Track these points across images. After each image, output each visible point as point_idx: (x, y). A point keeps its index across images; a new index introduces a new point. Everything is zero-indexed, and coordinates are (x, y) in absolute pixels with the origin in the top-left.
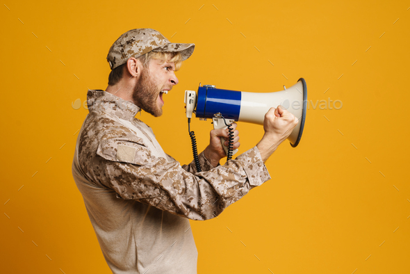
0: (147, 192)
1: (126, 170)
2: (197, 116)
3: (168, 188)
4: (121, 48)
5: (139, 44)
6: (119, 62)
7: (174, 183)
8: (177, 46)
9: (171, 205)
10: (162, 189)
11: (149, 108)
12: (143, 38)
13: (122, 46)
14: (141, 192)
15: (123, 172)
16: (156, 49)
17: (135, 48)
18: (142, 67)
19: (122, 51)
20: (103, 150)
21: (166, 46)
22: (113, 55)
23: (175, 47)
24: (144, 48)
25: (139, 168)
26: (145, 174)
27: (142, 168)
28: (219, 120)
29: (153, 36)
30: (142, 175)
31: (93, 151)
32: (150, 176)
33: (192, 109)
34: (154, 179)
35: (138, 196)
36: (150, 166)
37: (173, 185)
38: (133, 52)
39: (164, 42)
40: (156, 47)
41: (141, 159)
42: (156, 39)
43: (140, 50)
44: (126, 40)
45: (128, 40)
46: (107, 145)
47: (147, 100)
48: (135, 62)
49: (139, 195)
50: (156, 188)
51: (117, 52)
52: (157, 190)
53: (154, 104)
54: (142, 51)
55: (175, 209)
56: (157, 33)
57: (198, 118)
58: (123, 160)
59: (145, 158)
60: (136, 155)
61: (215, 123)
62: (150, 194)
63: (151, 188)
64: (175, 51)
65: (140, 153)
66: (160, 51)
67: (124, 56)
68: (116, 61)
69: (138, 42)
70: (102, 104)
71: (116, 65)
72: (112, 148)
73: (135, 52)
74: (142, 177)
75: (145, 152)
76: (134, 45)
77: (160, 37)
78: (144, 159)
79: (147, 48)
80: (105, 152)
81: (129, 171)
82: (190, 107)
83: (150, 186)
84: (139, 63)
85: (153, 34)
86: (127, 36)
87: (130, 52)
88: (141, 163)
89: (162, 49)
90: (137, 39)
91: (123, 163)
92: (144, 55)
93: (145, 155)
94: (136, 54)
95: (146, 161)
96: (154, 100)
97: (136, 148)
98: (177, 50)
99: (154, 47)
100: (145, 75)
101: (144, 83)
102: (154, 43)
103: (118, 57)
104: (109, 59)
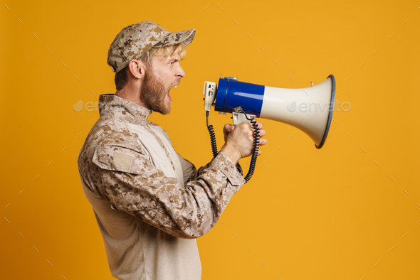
0: (143, 204)
1: (122, 179)
2: (216, 110)
3: (165, 201)
4: (120, 51)
5: (137, 44)
6: (121, 66)
7: (171, 197)
8: (178, 36)
9: (167, 219)
10: (158, 201)
11: (157, 107)
12: (140, 36)
13: (120, 48)
14: (136, 204)
15: (119, 182)
16: (155, 45)
17: (134, 49)
18: (145, 67)
19: (122, 54)
20: (99, 158)
21: (166, 39)
22: (114, 59)
23: (175, 38)
24: (143, 46)
25: (136, 178)
26: (141, 184)
27: (138, 177)
28: (239, 114)
29: (150, 31)
30: (139, 185)
31: (90, 156)
32: (145, 187)
33: (211, 102)
34: (151, 191)
35: (132, 208)
36: (146, 176)
37: (170, 199)
38: (133, 53)
39: (163, 34)
40: (156, 43)
41: (138, 168)
42: (154, 34)
43: (140, 49)
44: (122, 41)
45: (125, 41)
46: (103, 153)
47: (154, 100)
48: (137, 63)
49: (134, 206)
50: (152, 200)
51: (116, 56)
52: (153, 202)
53: (161, 103)
54: (142, 51)
55: (171, 224)
56: (154, 27)
57: (217, 112)
58: (119, 169)
59: (142, 167)
60: (133, 163)
61: (235, 117)
62: (146, 205)
63: (147, 199)
64: (177, 43)
65: (137, 161)
66: (160, 46)
67: (125, 59)
68: (118, 65)
69: (136, 41)
70: (111, 108)
71: (119, 70)
72: (108, 155)
73: (136, 53)
74: (138, 187)
75: (142, 160)
76: (133, 46)
77: (158, 30)
78: (141, 169)
79: (148, 46)
80: (101, 160)
81: (125, 181)
82: (209, 99)
83: (146, 197)
84: (141, 63)
85: (150, 28)
86: (123, 36)
87: (130, 54)
88: (138, 172)
89: (163, 44)
90: (134, 38)
91: (120, 172)
92: (145, 54)
93: (142, 164)
94: (136, 55)
95: (143, 170)
96: (161, 99)
97: (133, 156)
98: (179, 42)
99: (154, 43)
100: (150, 74)
101: (150, 84)
102: (153, 39)
103: (119, 60)
104: (110, 63)
